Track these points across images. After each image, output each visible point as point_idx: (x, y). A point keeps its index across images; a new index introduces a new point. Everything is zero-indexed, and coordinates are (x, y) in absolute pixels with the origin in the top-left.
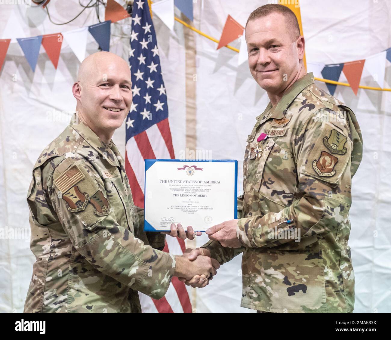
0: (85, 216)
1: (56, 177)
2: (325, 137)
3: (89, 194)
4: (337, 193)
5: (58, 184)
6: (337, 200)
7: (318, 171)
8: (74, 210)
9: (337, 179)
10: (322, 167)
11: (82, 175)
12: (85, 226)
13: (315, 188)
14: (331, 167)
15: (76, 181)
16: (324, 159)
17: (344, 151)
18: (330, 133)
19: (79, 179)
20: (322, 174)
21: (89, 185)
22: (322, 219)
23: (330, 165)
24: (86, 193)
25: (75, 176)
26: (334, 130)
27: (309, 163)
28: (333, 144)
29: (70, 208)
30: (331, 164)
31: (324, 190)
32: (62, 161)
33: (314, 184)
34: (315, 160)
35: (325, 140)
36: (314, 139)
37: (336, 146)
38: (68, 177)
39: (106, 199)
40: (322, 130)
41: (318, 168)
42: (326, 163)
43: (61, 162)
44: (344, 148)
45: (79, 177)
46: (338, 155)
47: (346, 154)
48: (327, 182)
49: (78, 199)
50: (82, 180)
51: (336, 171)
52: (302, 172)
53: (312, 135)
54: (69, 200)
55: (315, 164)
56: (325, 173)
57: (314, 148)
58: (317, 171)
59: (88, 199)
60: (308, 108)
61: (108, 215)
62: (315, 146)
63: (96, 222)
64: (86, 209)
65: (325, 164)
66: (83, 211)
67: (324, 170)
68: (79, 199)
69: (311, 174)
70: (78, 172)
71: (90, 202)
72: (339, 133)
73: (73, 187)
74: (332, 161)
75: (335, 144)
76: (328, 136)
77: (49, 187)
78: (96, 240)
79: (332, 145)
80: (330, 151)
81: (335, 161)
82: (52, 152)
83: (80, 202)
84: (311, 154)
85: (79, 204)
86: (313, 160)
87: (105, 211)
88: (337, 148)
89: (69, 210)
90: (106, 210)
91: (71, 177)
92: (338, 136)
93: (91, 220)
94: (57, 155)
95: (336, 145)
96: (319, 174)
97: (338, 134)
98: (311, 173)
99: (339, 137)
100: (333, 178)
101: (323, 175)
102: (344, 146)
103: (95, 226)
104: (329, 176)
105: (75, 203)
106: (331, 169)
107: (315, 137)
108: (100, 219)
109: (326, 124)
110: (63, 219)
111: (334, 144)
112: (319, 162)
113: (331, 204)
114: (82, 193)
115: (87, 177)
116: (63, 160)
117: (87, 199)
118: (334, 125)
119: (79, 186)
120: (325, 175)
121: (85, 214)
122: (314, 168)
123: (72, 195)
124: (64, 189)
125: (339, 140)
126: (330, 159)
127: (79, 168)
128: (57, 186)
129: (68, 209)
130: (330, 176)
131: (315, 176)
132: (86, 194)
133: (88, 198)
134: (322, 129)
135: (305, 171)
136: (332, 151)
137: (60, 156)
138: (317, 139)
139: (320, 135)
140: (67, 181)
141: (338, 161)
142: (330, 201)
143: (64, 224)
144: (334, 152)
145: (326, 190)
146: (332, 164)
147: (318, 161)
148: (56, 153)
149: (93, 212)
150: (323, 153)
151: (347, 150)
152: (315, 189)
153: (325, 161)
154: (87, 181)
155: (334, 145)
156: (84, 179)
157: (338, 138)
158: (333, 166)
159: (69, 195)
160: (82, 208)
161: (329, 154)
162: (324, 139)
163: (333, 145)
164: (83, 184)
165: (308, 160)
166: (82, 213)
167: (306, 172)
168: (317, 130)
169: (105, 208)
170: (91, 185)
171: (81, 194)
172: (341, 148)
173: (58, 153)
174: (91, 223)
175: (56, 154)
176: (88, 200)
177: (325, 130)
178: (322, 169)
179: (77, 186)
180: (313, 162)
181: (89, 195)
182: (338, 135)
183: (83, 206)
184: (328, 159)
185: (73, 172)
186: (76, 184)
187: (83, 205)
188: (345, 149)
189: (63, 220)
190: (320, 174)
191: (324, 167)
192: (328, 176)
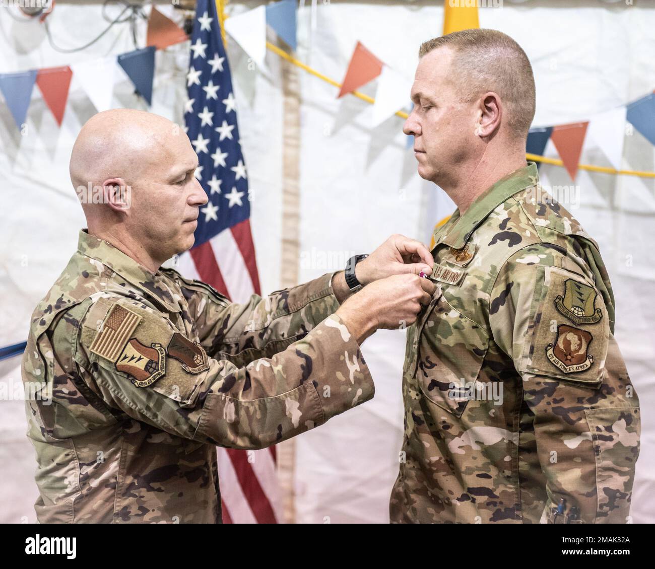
0: (170, 384)
1: (91, 340)
2: (557, 298)
3: (160, 343)
4: (607, 395)
5: (99, 350)
6: (611, 409)
7: (560, 364)
8: (146, 381)
9: (599, 372)
10: (566, 356)
11: (136, 317)
12: (177, 403)
13: (561, 398)
14: (582, 352)
15: (129, 331)
16: (565, 339)
17: (598, 317)
18: (563, 287)
19: (134, 324)
20: (568, 370)
21: (155, 329)
22: (598, 455)
23: (580, 348)
24: (155, 344)
25: (125, 323)
26: (570, 279)
27: (538, 353)
28: (573, 306)
29: (139, 382)
30: (580, 346)
31: (580, 400)
32: (89, 309)
33: (557, 390)
34: (549, 346)
35: (558, 304)
36: (537, 304)
37: (580, 310)
38: (113, 329)
39: (194, 344)
40: (548, 285)
41: (558, 358)
42: (571, 346)
43: (88, 311)
44: (595, 310)
45: (133, 322)
46: (588, 326)
47: (602, 320)
48: (581, 383)
49: (145, 360)
50: (139, 325)
51: (592, 358)
52: (527, 370)
53: (532, 296)
54: (131, 367)
55: (550, 352)
56: (575, 366)
57: (541, 321)
58: (558, 366)
59: (164, 352)
60: (507, 241)
61: (209, 369)
62: (542, 317)
63: (194, 387)
64: (168, 371)
65: (570, 348)
66: (164, 376)
67: (570, 360)
68: (148, 360)
69: (546, 372)
70: (127, 314)
71: (168, 356)
72: (580, 283)
73: (129, 343)
74: (580, 339)
75: (578, 305)
76: (561, 294)
77: (80, 364)
78: (207, 418)
79: (573, 309)
80: (574, 322)
81: (586, 339)
82: (60, 301)
83: (152, 363)
84: (538, 334)
85: (151, 367)
86: (546, 346)
87: (201, 363)
88: (584, 313)
89: (137, 386)
90: (202, 361)
91: (118, 328)
92: (579, 291)
93: (185, 385)
94: (74, 302)
95: (581, 308)
96: (563, 370)
97: (577, 286)
98: (548, 370)
99: (581, 291)
100: (590, 372)
101: (572, 371)
102: (594, 308)
103: (196, 395)
104: (583, 370)
105: (143, 368)
106: (582, 355)
107: (537, 300)
108: (200, 379)
109: (552, 272)
110: (137, 406)
111: (577, 307)
112: (558, 346)
113: (602, 419)
114: (149, 347)
115: (146, 317)
116: (90, 307)
117: (162, 354)
118: (566, 270)
119: (139, 336)
120: (575, 370)
121: (169, 380)
122: (552, 360)
123: (133, 358)
124: (114, 354)
125: (583, 297)
126: (576, 337)
127: (125, 308)
128: (99, 354)
129: (136, 384)
130: (585, 369)
131: (556, 375)
132: (157, 345)
133: (162, 350)
134: (548, 282)
135: (533, 368)
136: (576, 320)
137: (81, 303)
138: (543, 304)
139: (547, 297)
140: (113, 337)
141: (592, 337)
142: (597, 416)
143: (142, 414)
144: (580, 323)
145: (583, 398)
146: (583, 344)
147: (555, 346)
148: (69, 301)
149: (181, 372)
150: (561, 329)
151: (602, 312)
152: (562, 400)
153: (568, 343)
154: (149, 322)
155: (577, 309)
156: (142, 322)
157: (581, 294)
158: (585, 349)
159: (127, 360)
160: (160, 371)
161: (572, 327)
162: (557, 301)
163: (575, 309)
164: (144, 331)
165: (535, 346)
166: (165, 382)
167: (535, 370)
168: (538, 287)
169: (199, 358)
170: (157, 327)
171: (147, 348)
172: (589, 311)
173: (73, 300)
174: (186, 392)
175: (72, 302)
176: (164, 354)
177: (554, 284)
178: (567, 359)
179: (135, 338)
180: (546, 349)
181: (163, 344)
182: (579, 287)
183: (160, 368)
184: (572, 337)
185: (118, 316)
186: (132, 336)
187: (159, 366)
188: (597, 312)
189: (137, 408)
190: (565, 369)
191: (570, 355)
192: (580, 370)
